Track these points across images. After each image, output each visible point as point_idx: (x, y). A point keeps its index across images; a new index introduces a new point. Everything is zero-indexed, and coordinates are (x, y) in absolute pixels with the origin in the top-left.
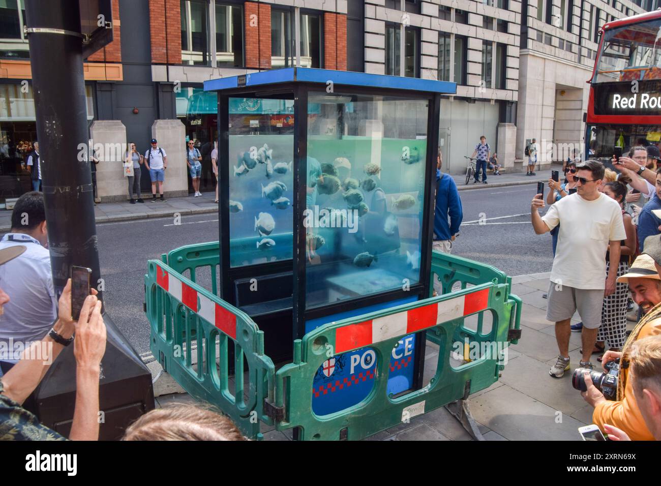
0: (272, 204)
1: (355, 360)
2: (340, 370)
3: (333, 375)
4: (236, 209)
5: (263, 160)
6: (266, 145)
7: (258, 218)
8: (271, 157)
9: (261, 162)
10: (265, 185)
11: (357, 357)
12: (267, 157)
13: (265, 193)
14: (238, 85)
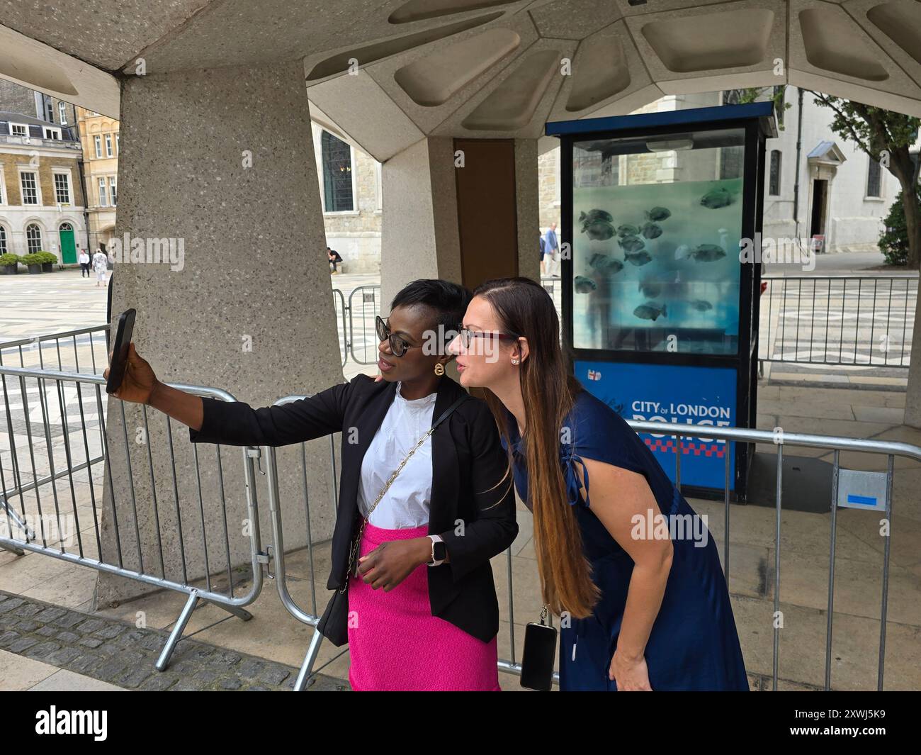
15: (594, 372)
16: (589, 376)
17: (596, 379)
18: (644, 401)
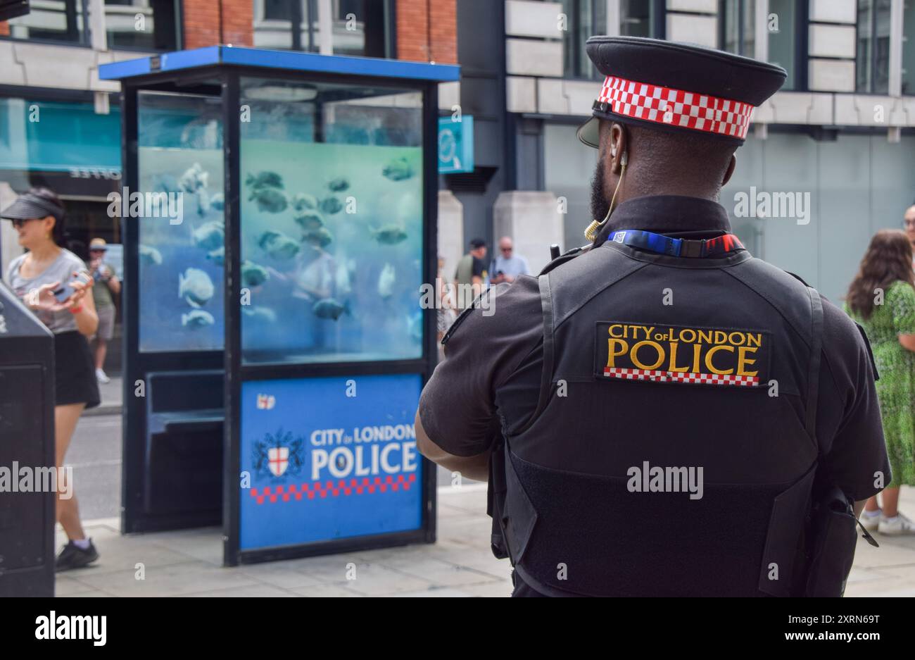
0: (208, 257)
1: (320, 459)
2: (295, 468)
3: (286, 474)
4: (149, 258)
5: (193, 188)
6: (197, 166)
7: (184, 277)
8: (205, 184)
9: (189, 191)
10: (197, 226)
11: (323, 453)
12: (199, 184)
13: (196, 239)
14: (152, 69)
15: (265, 396)
16: (259, 404)
17: (269, 407)
18: (325, 430)
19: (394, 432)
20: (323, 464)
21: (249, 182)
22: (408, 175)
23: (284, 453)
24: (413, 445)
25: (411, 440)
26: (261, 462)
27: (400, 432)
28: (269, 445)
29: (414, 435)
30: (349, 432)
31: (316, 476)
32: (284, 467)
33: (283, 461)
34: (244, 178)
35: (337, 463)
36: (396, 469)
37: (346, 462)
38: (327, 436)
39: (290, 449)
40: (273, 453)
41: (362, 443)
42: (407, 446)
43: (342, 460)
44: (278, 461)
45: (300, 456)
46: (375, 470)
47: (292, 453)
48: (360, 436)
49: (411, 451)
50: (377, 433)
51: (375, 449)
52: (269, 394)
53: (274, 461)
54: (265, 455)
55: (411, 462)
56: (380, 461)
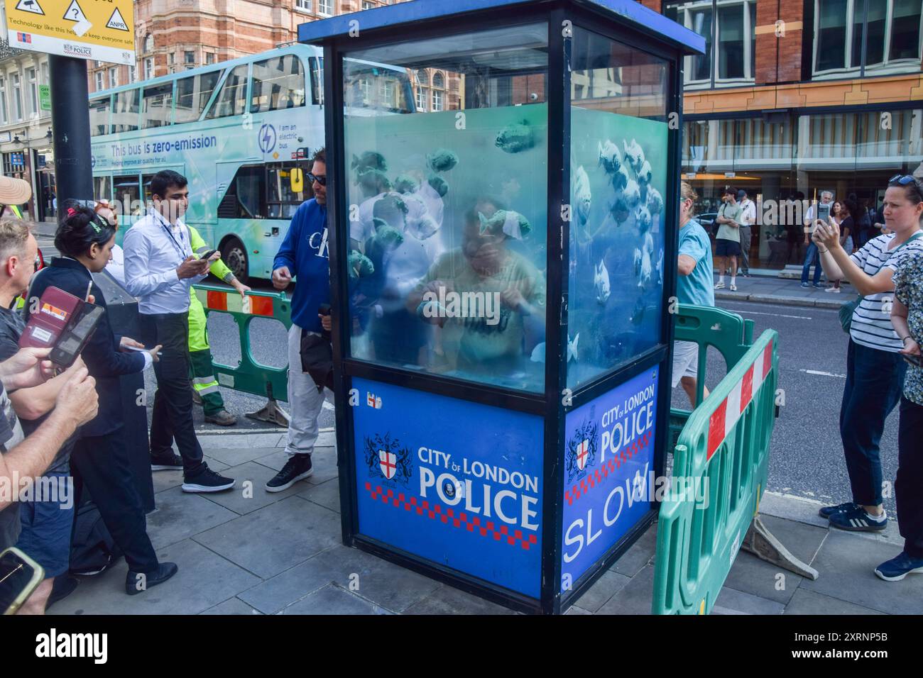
1: (427, 478)
2: (403, 478)
3: (394, 479)
11: (430, 473)
15: (373, 395)
16: (368, 401)
17: (377, 407)
18: (432, 450)
19: (510, 478)
20: (430, 484)
21: (354, 165)
22: (530, 144)
23: (393, 459)
24: (534, 501)
25: (531, 493)
26: (373, 460)
27: (517, 480)
28: (379, 446)
29: (535, 490)
30: (457, 459)
31: (423, 493)
32: (393, 471)
33: (392, 466)
34: (349, 161)
35: (445, 489)
36: (514, 521)
37: (454, 490)
38: (434, 455)
39: (397, 457)
40: (382, 455)
41: (471, 477)
42: (526, 500)
43: (449, 487)
44: (388, 464)
45: (408, 468)
46: (487, 513)
47: (400, 461)
48: (469, 469)
49: (531, 506)
50: (488, 471)
51: (487, 488)
52: (377, 395)
53: (384, 463)
54: (376, 454)
55: (531, 520)
56: (493, 505)
